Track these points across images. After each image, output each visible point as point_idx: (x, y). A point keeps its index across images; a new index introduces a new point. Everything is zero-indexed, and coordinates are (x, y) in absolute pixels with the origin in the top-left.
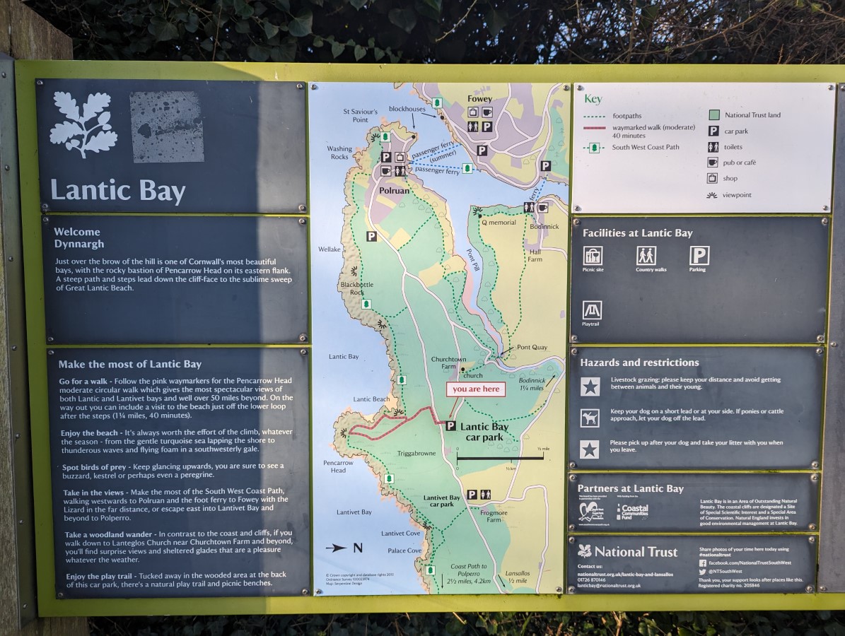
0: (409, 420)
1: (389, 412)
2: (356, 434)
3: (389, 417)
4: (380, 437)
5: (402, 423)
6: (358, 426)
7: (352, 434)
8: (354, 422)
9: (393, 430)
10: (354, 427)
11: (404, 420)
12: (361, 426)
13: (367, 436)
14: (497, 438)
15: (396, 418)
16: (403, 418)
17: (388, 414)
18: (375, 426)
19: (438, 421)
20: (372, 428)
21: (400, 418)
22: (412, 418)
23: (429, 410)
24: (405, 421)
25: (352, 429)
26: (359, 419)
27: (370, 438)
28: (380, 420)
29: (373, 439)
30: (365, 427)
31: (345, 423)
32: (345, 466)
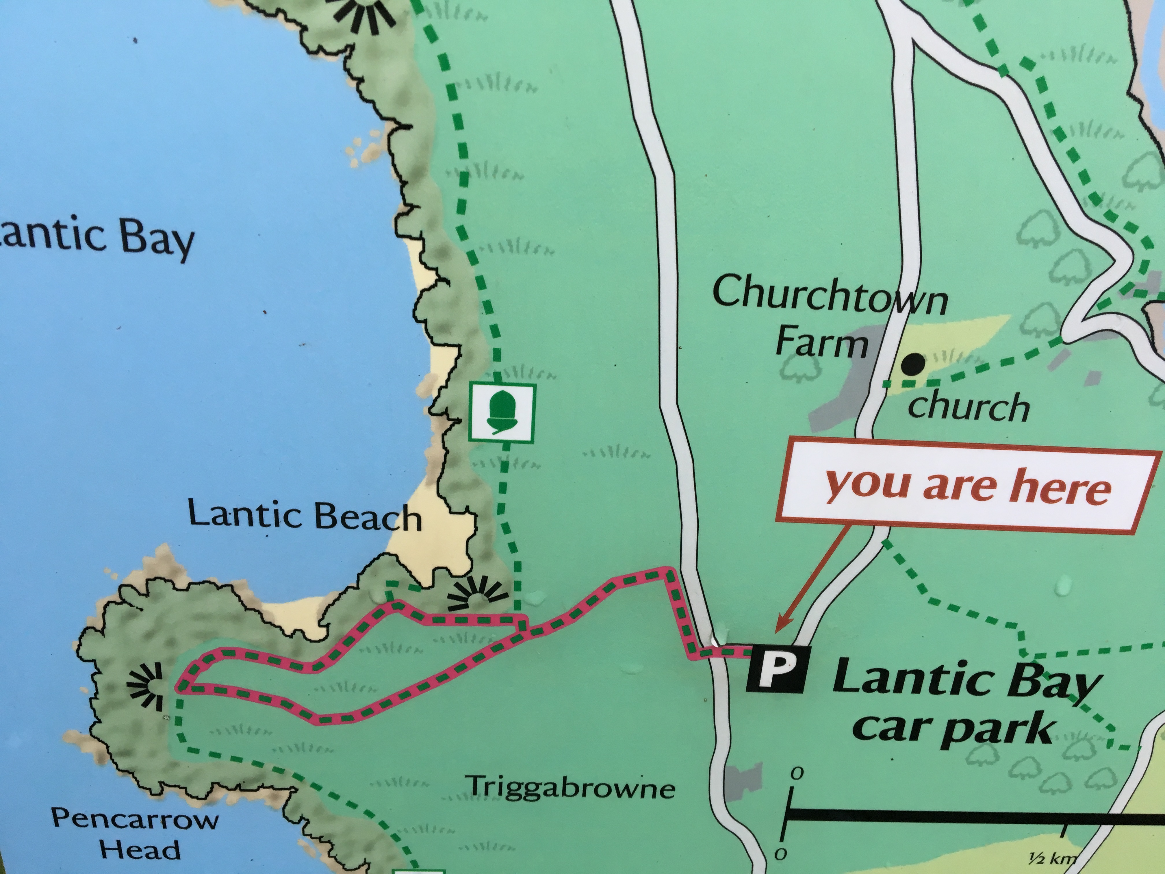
0: (539, 632)
1: (418, 586)
2: (221, 690)
3: (418, 616)
4: (367, 712)
5: (497, 648)
6: (229, 653)
7: (201, 689)
8: (204, 636)
9: (443, 678)
10: (209, 659)
11: (510, 630)
12: (252, 656)
13: (287, 705)
14: (1022, 732)
15: (463, 621)
16: (505, 620)
17: (414, 599)
18: (334, 656)
19: (707, 640)
20: (318, 666)
21: (485, 621)
22: (557, 624)
23: (660, 586)
24: (515, 640)
25: (194, 669)
26: (236, 618)
27: (306, 715)
28: (363, 627)
29: (326, 720)
30: (275, 661)
31: (149, 636)
32: (172, 833)
